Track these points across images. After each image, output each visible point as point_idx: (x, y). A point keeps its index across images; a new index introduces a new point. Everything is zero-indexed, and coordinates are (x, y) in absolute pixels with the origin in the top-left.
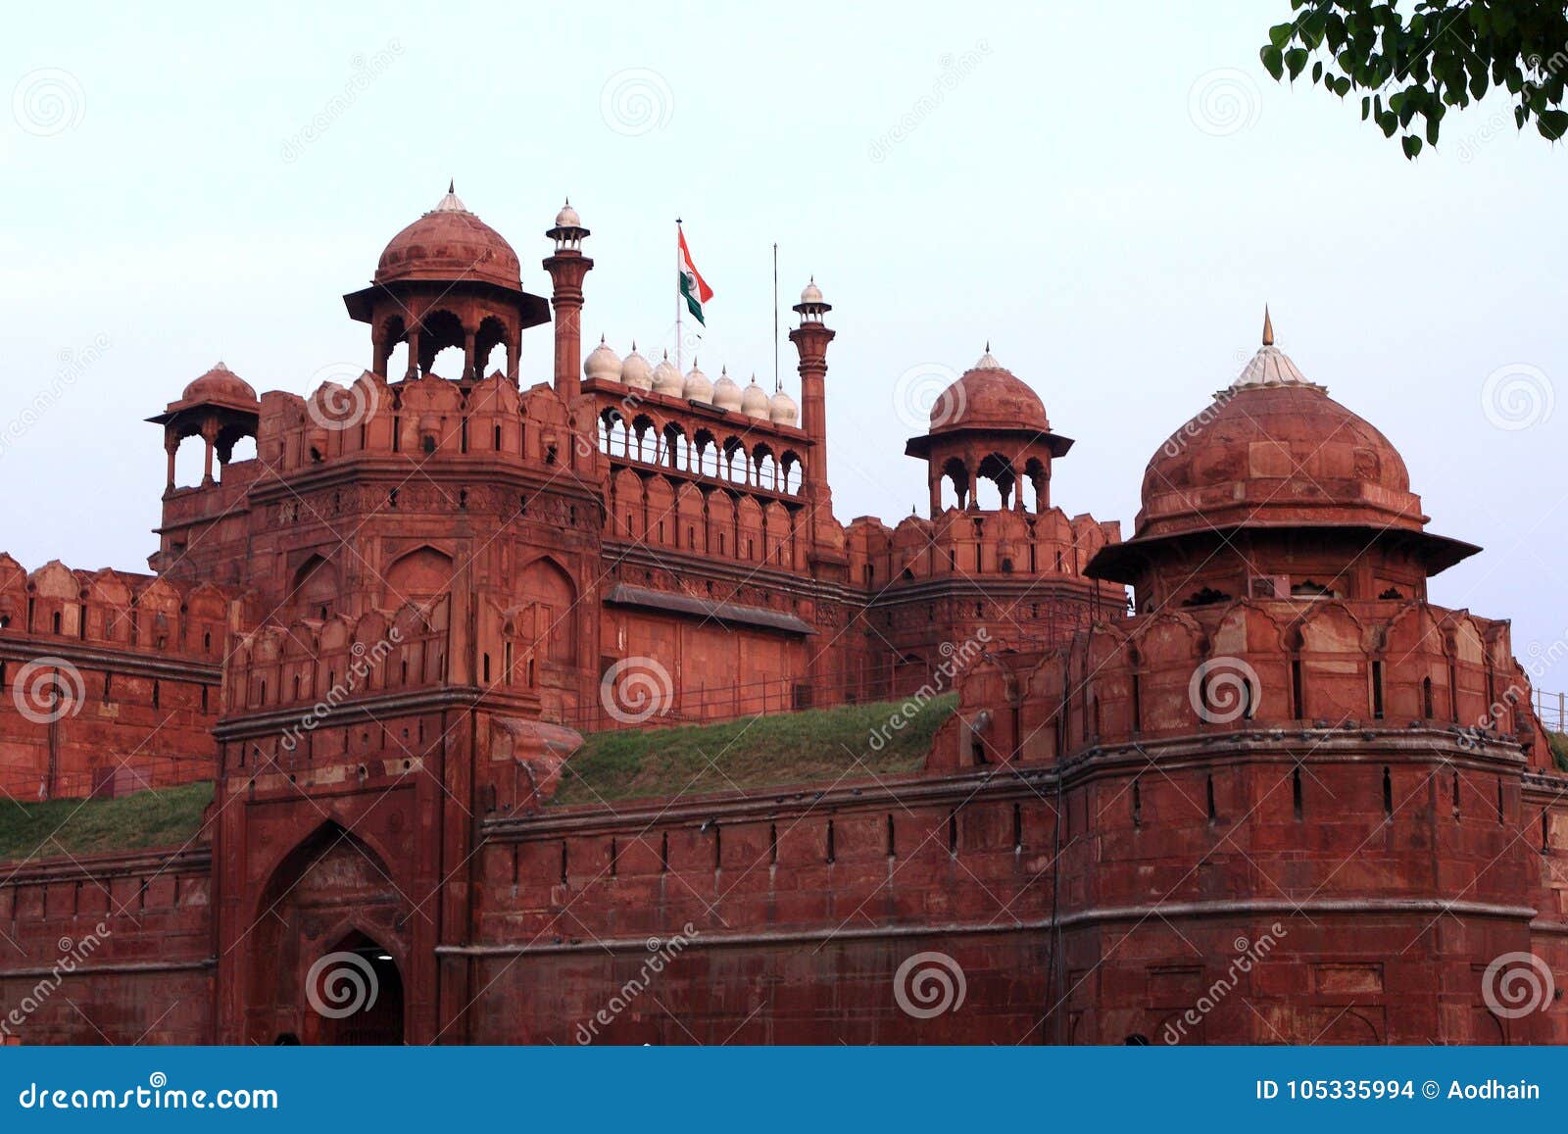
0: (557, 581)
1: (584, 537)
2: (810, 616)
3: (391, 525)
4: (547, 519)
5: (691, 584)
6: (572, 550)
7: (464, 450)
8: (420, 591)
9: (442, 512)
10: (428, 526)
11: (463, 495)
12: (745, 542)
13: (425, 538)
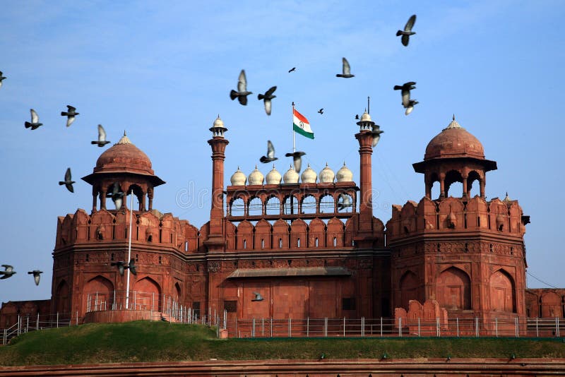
4: (99, 261)
10: (64, 272)
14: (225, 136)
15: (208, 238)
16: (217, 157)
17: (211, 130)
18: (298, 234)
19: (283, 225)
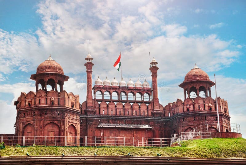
0: (56, 126)
1: (61, 117)
2: (153, 125)
3: (24, 120)
4: (52, 115)
5: (120, 121)
6: (59, 120)
7: (35, 105)
8: (29, 131)
9: (31, 116)
10: (29, 119)
11: (34, 113)
12: (135, 112)
13: (29, 122)
14: (92, 62)
15: (87, 108)
16: (89, 71)
17: (86, 59)
18: (128, 109)
19: (121, 105)
